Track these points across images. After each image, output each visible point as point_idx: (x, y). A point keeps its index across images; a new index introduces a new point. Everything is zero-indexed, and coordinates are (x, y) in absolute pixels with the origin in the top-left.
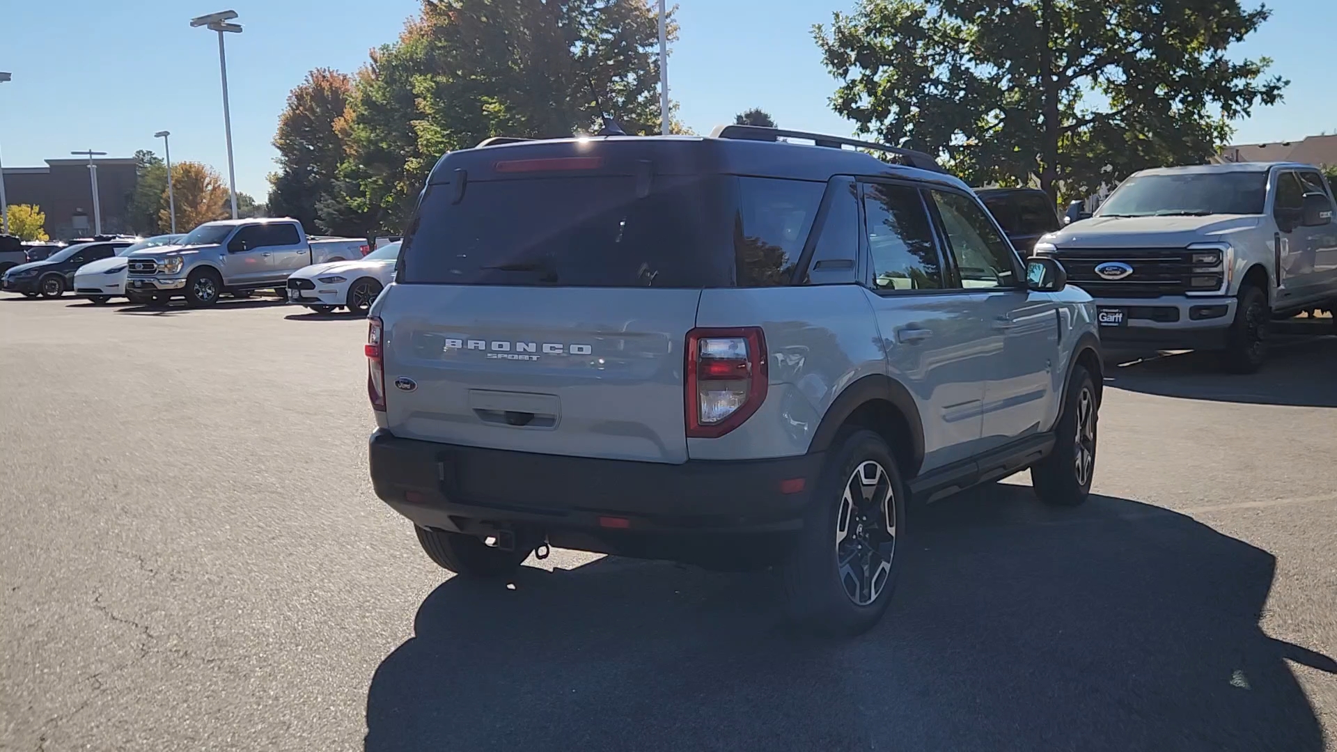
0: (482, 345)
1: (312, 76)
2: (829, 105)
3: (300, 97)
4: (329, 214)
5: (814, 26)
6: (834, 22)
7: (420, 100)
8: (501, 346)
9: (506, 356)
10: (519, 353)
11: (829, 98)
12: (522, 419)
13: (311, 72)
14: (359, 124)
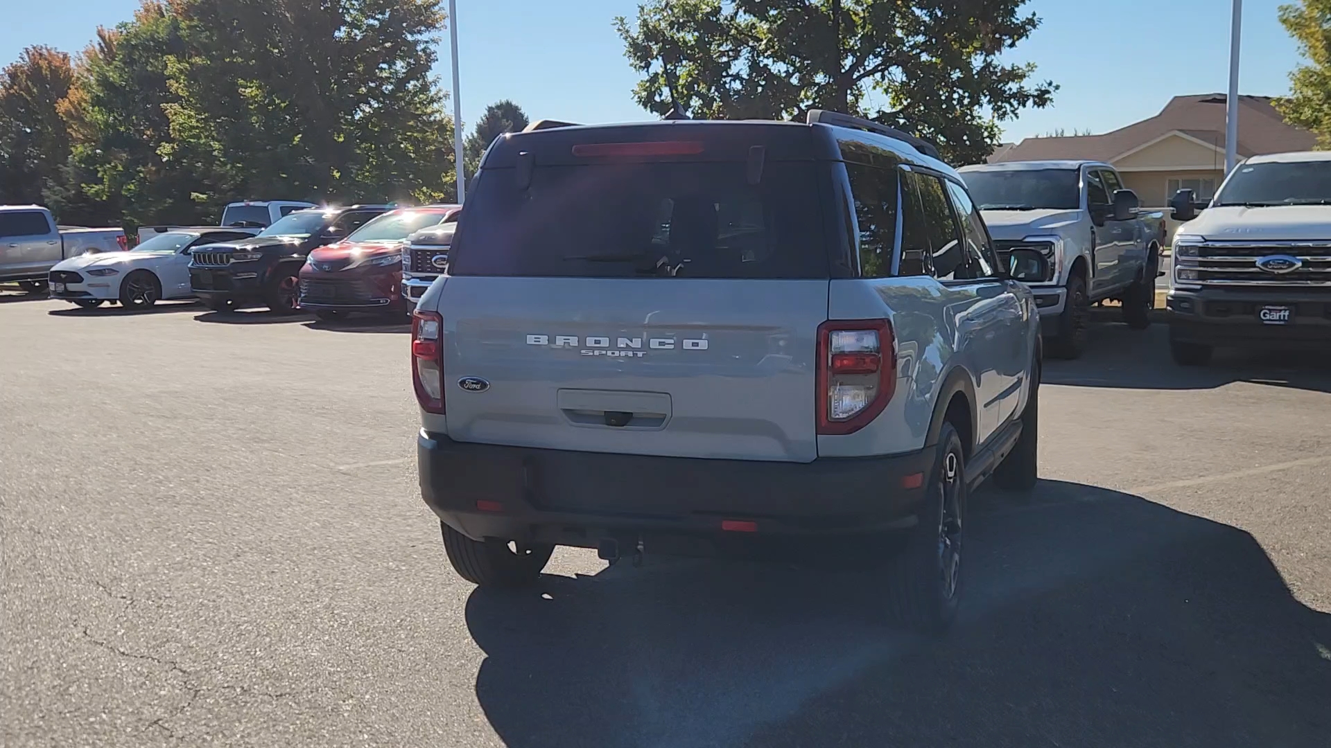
0: (574, 341)
1: (28, 53)
2: (633, 98)
3: (13, 76)
4: (56, 202)
5: (617, 18)
6: (639, 15)
7: (172, 81)
8: (597, 342)
9: (604, 352)
10: (621, 349)
11: (633, 91)
12: (620, 419)
13: (26, 49)
14: (93, 106)
